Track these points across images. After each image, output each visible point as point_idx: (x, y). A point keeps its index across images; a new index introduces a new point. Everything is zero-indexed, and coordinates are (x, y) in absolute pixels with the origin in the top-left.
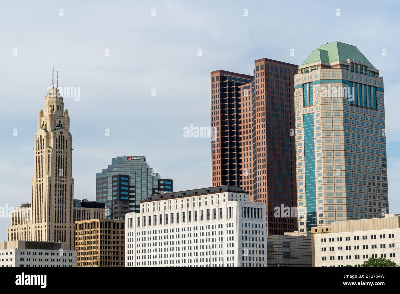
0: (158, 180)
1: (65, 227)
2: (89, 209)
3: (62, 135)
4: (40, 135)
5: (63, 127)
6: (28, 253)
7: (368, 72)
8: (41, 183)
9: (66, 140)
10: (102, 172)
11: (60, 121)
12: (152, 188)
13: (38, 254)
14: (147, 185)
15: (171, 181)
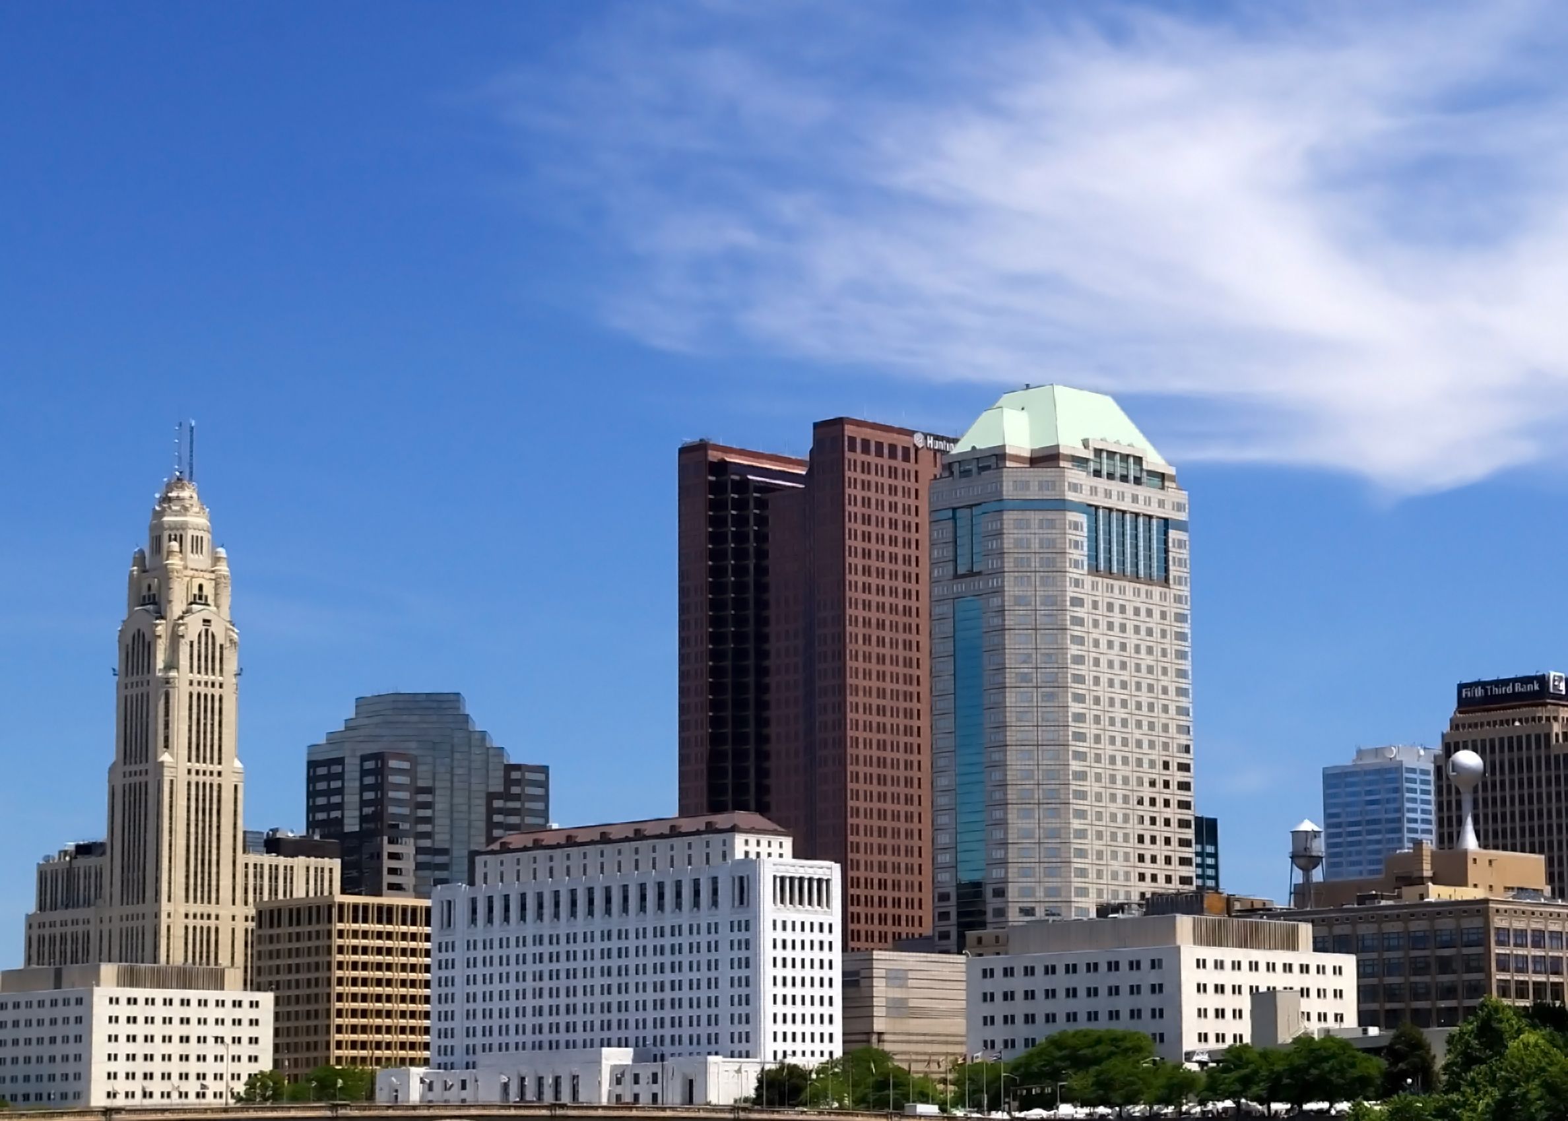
0: (503, 767)
1: (217, 917)
2: (289, 861)
3: (207, 631)
4: (139, 631)
5: (208, 605)
6: (132, 1001)
7: (1144, 474)
8: (143, 779)
9: (221, 646)
10: (325, 742)
11: (201, 587)
12: (484, 795)
13: (159, 1002)
14: (470, 784)
15: (544, 770)
